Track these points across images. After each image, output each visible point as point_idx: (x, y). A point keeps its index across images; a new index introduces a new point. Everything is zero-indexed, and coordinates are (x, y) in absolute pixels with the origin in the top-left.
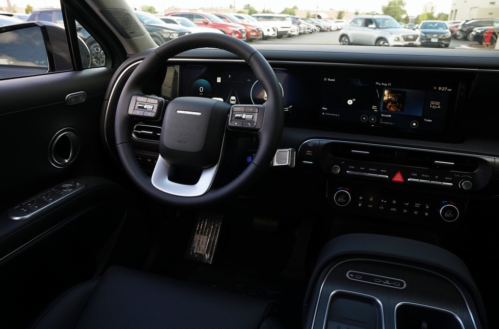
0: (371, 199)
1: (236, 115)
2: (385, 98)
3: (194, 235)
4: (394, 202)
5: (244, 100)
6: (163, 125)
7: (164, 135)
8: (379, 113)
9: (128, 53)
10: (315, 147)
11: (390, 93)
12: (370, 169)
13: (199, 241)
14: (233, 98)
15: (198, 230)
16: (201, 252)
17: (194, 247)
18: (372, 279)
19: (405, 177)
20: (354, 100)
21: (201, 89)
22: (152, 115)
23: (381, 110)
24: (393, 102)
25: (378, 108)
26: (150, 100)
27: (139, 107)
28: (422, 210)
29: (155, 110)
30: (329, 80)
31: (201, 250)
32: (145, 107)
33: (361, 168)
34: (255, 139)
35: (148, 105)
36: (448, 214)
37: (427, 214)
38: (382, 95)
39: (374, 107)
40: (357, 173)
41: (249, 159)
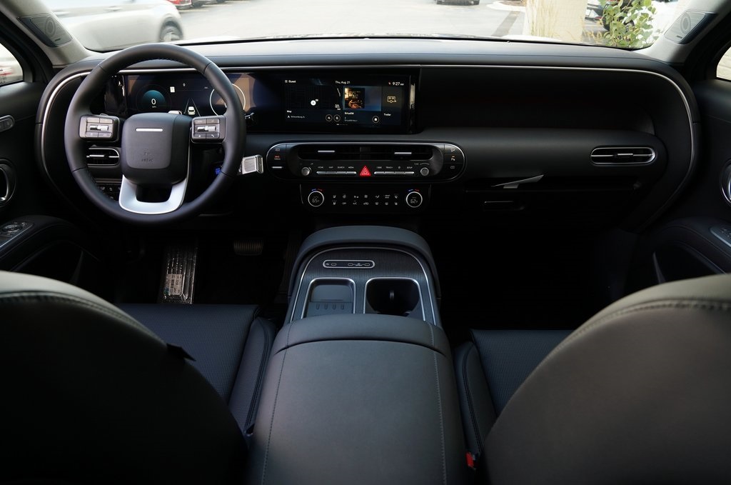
0: (344, 197)
1: (199, 128)
2: (346, 96)
3: (165, 275)
4: (366, 196)
5: (204, 111)
6: (123, 145)
7: (127, 156)
8: (342, 111)
9: (54, 64)
10: (282, 152)
11: (351, 90)
12: (338, 167)
13: (173, 281)
14: (191, 108)
15: (170, 270)
16: (177, 294)
17: (168, 290)
18: (345, 264)
19: (371, 171)
20: (317, 100)
21: (154, 101)
22: (109, 136)
23: (344, 108)
24: (354, 100)
25: (341, 107)
26: (102, 121)
27: (92, 129)
28: (392, 200)
29: (111, 130)
30: (290, 81)
31: (177, 291)
32: (99, 128)
33: (330, 167)
34: (221, 150)
35: (102, 125)
36: (414, 201)
37: (396, 204)
38: (343, 93)
39: (337, 106)
40: (328, 173)
41: (217, 171)
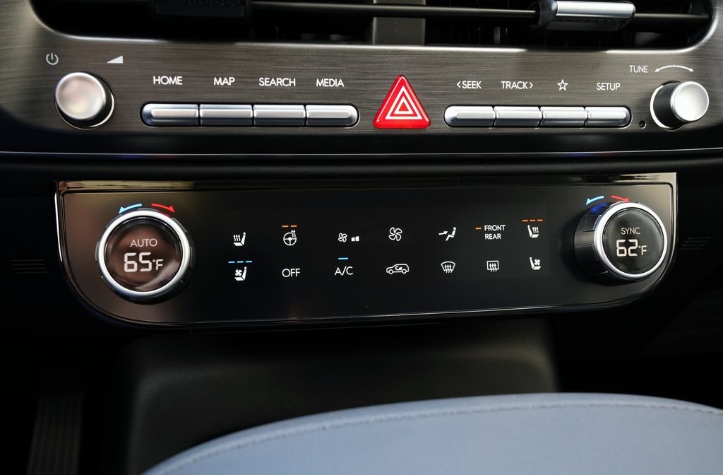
0: (291, 239)
4: (395, 234)
12: (264, 82)
19: (432, 104)
33: (217, 82)
36: (627, 245)
37: (536, 265)
